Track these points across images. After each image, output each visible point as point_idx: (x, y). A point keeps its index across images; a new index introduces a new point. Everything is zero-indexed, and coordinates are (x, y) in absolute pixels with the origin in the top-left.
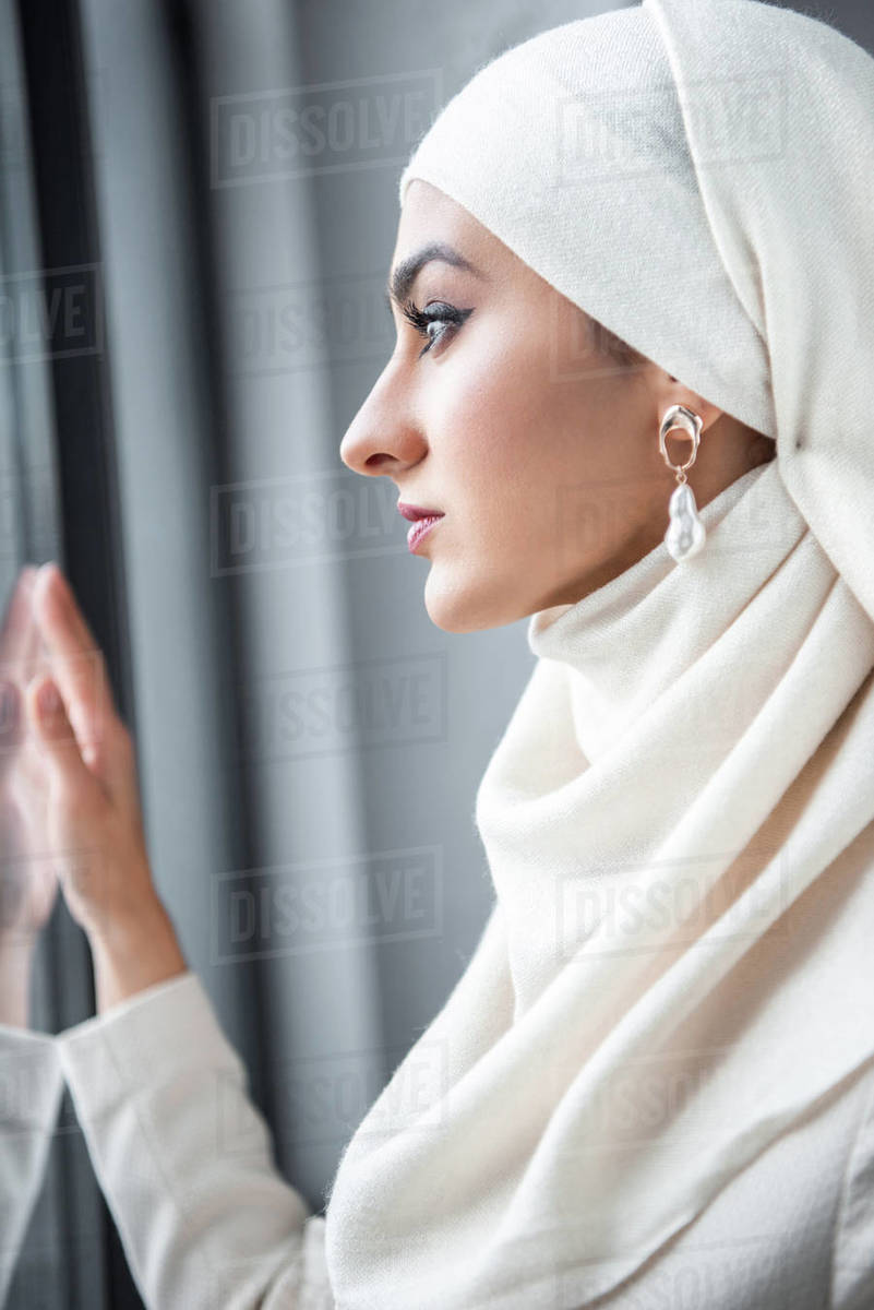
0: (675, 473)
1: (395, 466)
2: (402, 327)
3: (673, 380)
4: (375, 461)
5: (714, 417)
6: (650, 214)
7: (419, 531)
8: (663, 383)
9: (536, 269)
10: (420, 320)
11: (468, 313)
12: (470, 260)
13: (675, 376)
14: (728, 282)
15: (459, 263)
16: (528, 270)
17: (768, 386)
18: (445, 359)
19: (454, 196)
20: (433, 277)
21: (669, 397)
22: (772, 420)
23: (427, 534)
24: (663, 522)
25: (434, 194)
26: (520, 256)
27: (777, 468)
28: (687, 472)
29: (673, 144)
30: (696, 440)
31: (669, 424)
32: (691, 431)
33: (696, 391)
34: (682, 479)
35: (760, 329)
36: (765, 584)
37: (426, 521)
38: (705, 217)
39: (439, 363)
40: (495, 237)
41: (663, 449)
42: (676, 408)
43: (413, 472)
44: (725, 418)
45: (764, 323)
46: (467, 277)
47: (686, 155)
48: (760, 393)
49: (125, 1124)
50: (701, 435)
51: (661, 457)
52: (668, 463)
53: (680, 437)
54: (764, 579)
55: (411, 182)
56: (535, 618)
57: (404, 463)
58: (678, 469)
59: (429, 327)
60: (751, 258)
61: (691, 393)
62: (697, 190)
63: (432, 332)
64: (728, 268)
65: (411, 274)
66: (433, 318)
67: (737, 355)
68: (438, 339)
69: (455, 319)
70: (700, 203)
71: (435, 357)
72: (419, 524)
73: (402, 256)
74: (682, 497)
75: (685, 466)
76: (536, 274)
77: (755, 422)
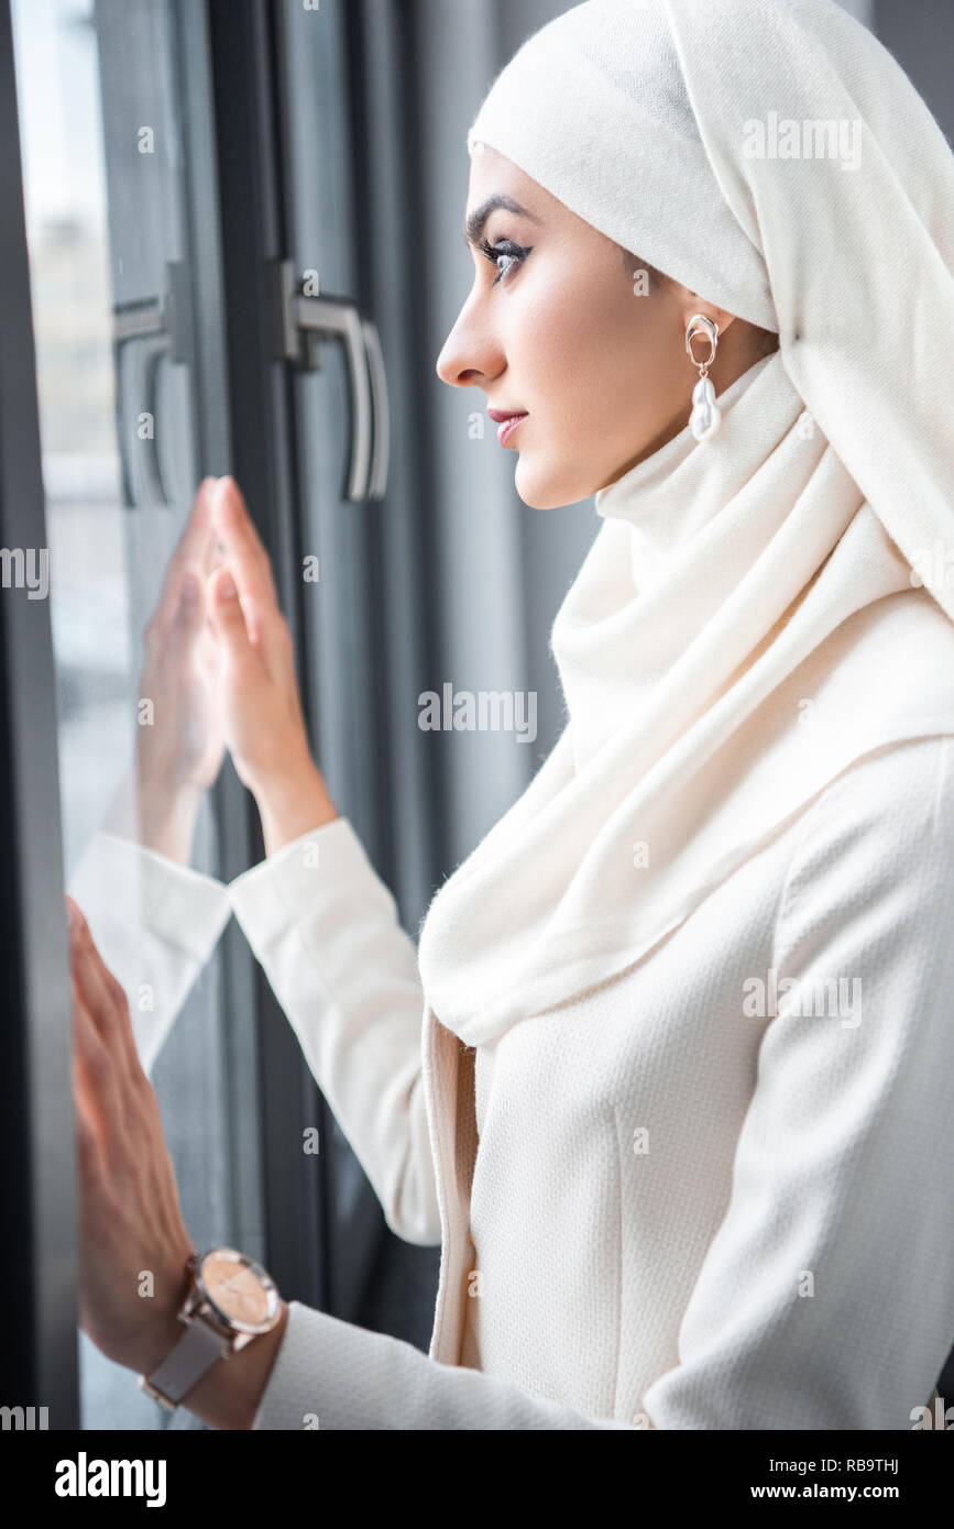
0: (699, 369)
1: (482, 379)
2: (478, 258)
3: (694, 294)
4: (465, 376)
5: (728, 322)
6: (664, 163)
7: (507, 429)
8: (686, 298)
9: (578, 213)
10: (493, 254)
11: (529, 250)
12: (526, 208)
13: (695, 292)
14: (730, 212)
15: (517, 210)
16: (573, 214)
17: (768, 293)
18: (514, 288)
19: (509, 157)
20: (500, 222)
21: (692, 307)
22: (774, 319)
23: (515, 430)
24: (689, 409)
25: (494, 155)
26: (565, 203)
27: (780, 357)
28: (709, 368)
29: (678, 102)
30: (714, 342)
31: (692, 330)
32: (710, 335)
33: (712, 302)
34: (703, 374)
35: (758, 248)
36: (774, 450)
37: (513, 420)
38: (708, 162)
39: (510, 292)
40: (544, 189)
41: (689, 350)
42: (699, 316)
43: (498, 381)
44: (738, 321)
45: (761, 243)
46: (525, 220)
47: (689, 112)
48: (763, 299)
49: (292, 947)
50: (718, 338)
51: (688, 355)
52: (693, 360)
53: (701, 339)
54: (772, 447)
55: (475, 144)
56: (599, 492)
57: (489, 376)
58: (701, 365)
59: (499, 260)
60: (744, 189)
61: (708, 304)
62: (700, 141)
63: (501, 263)
64: (729, 201)
65: (481, 221)
66: (501, 253)
67: (739, 270)
68: (506, 270)
69: (521, 254)
70: (702, 150)
71: (506, 286)
72: (506, 424)
73: (473, 205)
74: (703, 388)
75: (706, 364)
76: (578, 217)
77: (761, 321)
